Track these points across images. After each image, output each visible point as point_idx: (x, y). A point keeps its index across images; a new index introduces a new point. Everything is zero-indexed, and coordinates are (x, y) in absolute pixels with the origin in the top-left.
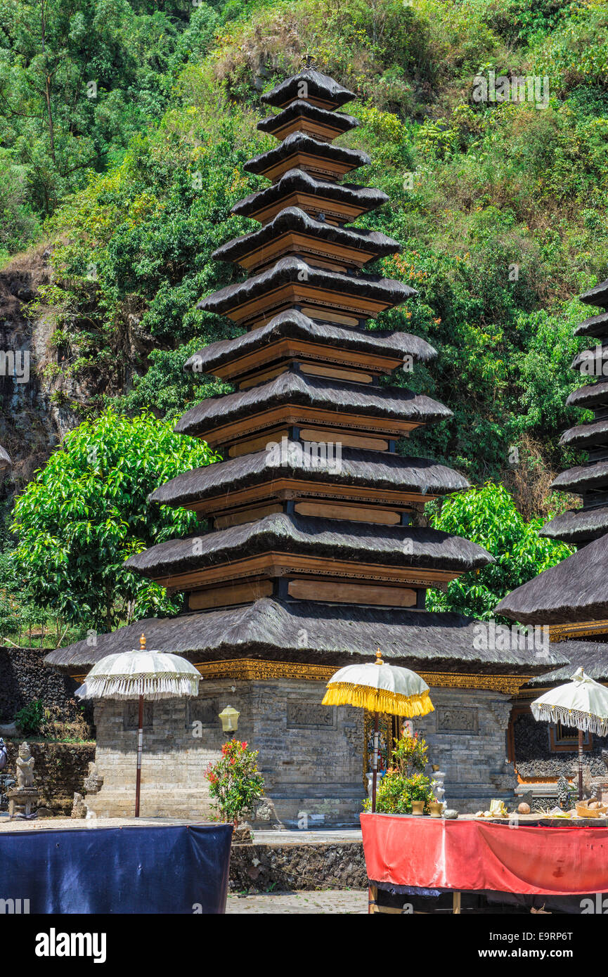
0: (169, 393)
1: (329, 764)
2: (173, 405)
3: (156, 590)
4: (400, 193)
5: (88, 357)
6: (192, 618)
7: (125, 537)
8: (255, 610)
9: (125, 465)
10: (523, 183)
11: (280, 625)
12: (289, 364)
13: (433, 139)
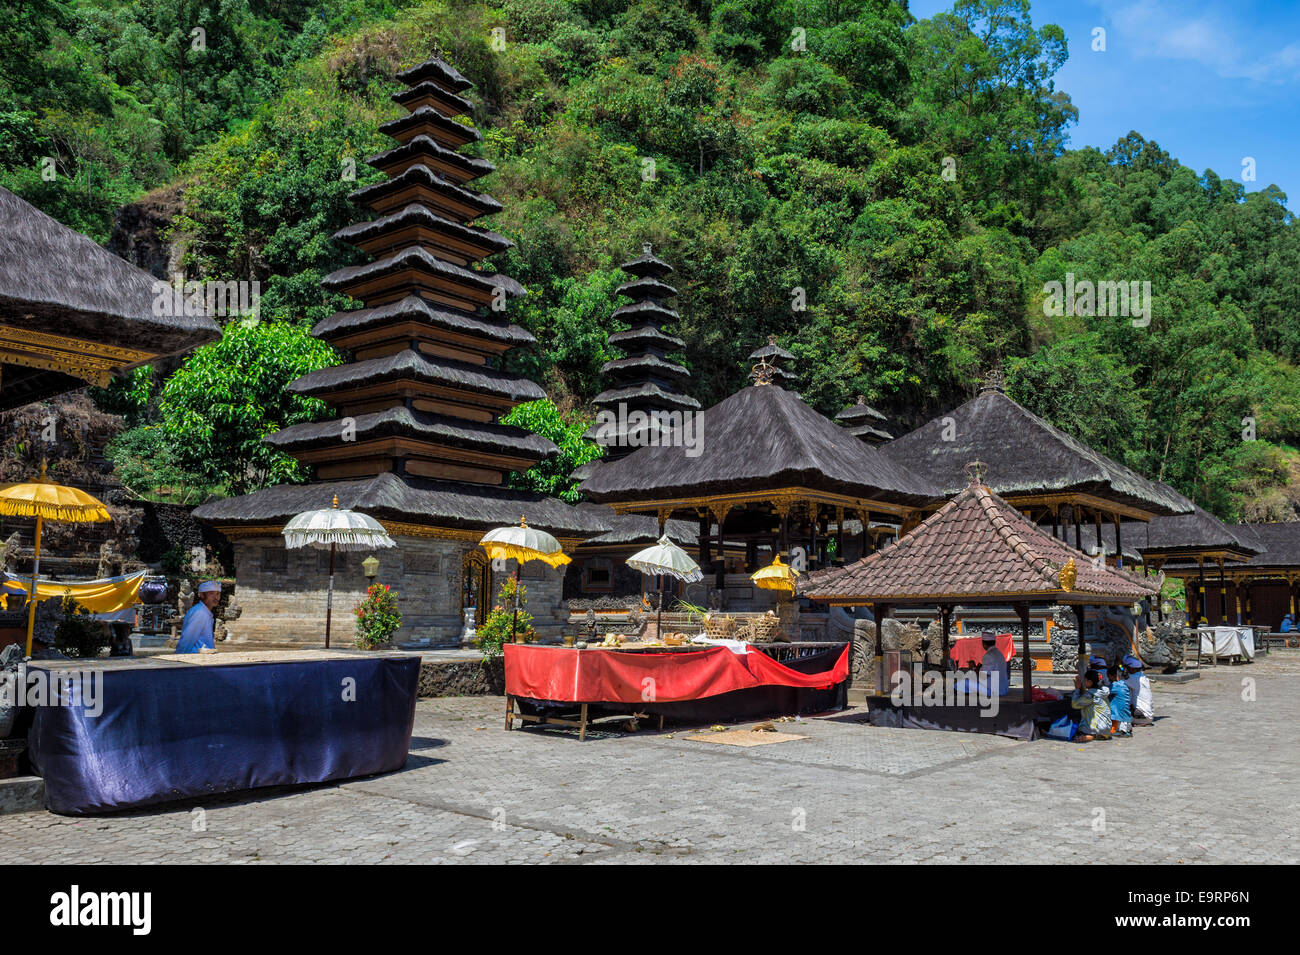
1: (434, 601)
6: (322, 486)
7: (262, 419)
8: (380, 482)
9: (264, 361)
10: (561, 183)
11: (402, 495)
12: (413, 290)
13: (498, 142)
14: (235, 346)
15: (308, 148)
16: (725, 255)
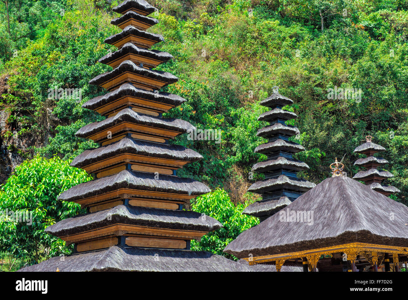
0: (66, 146)
2: (68, 151)
3: (61, 242)
4: (176, 53)
5: (26, 128)
6: (78, 256)
7: (45, 217)
8: (109, 252)
9: (45, 181)
10: (233, 49)
11: (122, 259)
12: (126, 134)
13: (192, 28)
14: (29, 174)
15: (77, 47)
16: (341, 82)
